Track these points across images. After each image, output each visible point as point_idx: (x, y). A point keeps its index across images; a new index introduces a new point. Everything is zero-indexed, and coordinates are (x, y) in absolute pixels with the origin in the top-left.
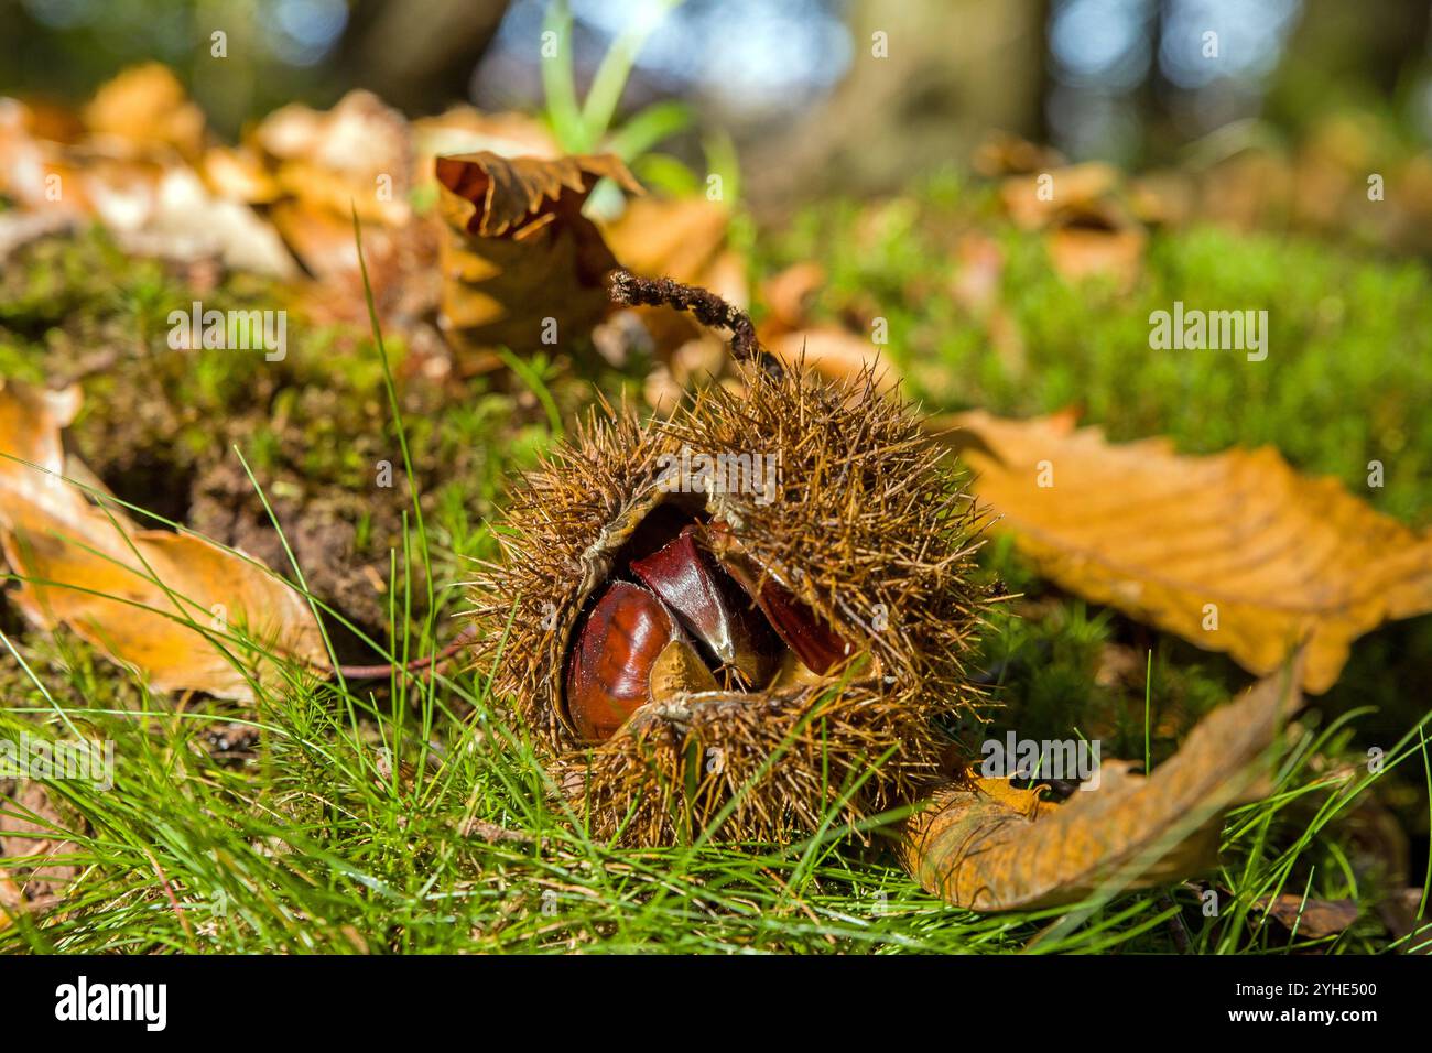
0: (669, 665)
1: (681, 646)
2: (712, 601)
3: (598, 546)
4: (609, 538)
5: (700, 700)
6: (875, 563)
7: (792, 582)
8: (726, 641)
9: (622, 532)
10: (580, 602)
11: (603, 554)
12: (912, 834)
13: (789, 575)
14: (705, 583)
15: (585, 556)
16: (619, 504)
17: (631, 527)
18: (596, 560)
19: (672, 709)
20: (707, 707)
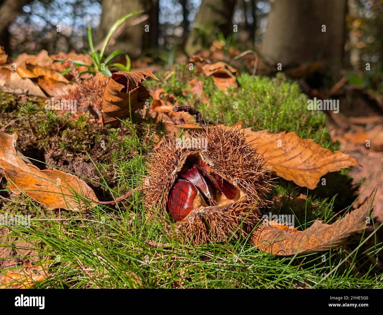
0: (197, 201)
1: (200, 195)
2: (204, 183)
3: (175, 171)
4: (178, 169)
5: (207, 209)
6: (247, 173)
7: (227, 179)
8: (209, 193)
9: (181, 167)
10: (171, 185)
11: (177, 173)
12: (255, 236)
13: (226, 177)
14: (202, 179)
15: (172, 174)
16: (177, 160)
17: (182, 166)
18: (175, 175)
19: (201, 211)
20: (209, 210)
